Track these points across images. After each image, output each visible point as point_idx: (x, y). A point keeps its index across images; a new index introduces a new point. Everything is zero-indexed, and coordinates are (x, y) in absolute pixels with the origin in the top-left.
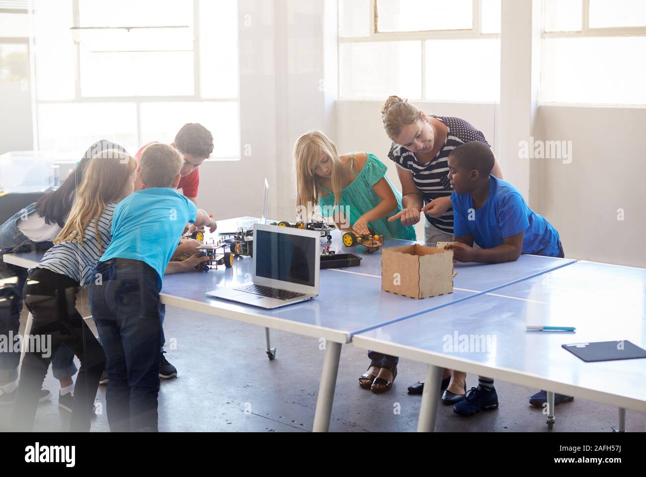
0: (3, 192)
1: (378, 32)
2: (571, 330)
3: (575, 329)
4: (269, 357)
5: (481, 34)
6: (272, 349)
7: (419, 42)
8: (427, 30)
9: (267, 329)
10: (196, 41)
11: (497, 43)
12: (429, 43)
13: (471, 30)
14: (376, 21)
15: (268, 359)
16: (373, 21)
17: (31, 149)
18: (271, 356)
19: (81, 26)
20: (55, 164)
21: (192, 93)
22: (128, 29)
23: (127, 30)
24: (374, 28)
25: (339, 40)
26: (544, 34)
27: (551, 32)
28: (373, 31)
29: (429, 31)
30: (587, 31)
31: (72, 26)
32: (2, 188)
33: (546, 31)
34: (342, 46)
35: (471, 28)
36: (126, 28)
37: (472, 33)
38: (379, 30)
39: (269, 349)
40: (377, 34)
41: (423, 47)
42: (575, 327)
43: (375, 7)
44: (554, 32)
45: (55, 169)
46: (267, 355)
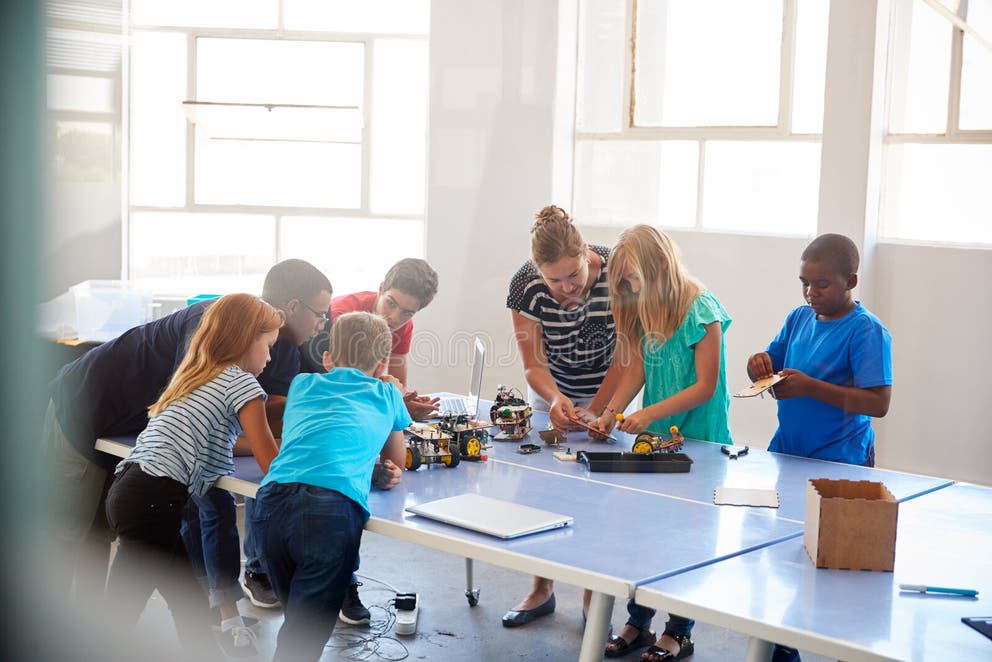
0: (77, 339)
1: (635, 127)
2: (970, 595)
3: (977, 593)
4: (470, 602)
5: (791, 135)
6: (475, 590)
7: (696, 143)
8: (709, 125)
9: (469, 562)
10: (366, 130)
11: (816, 148)
12: (710, 144)
13: (775, 127)
14: (632, 110)
15: (468, 605)
16: (628, 110)
17: (118, 277)
18: (472, 600)
19: (199, 100)
20: (155, 302)
21: (357, 205)
22: (270, 107)
23: (267, 109)
24: (628, 119)
25: (576, 136)
26: (888, 137)
27: (898, 135)
28: (628, 124)
29: (712, 127)
30: (955, 135)
31: (185, 100)
32: (76, 333)
33: (892, 131)
34: (579, 145)
35: (775, 123)
36: (266, 106)
37: (778, 131)
38: (636, 123)
39: (470, 590)
40: (633, 129)
41: (701, 149)
42: (977, 590)
43: (632, 89)
44: (903, 135)
45: (155, 308)
46: (467, 599)
